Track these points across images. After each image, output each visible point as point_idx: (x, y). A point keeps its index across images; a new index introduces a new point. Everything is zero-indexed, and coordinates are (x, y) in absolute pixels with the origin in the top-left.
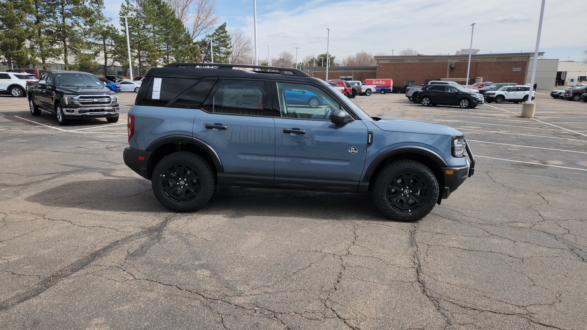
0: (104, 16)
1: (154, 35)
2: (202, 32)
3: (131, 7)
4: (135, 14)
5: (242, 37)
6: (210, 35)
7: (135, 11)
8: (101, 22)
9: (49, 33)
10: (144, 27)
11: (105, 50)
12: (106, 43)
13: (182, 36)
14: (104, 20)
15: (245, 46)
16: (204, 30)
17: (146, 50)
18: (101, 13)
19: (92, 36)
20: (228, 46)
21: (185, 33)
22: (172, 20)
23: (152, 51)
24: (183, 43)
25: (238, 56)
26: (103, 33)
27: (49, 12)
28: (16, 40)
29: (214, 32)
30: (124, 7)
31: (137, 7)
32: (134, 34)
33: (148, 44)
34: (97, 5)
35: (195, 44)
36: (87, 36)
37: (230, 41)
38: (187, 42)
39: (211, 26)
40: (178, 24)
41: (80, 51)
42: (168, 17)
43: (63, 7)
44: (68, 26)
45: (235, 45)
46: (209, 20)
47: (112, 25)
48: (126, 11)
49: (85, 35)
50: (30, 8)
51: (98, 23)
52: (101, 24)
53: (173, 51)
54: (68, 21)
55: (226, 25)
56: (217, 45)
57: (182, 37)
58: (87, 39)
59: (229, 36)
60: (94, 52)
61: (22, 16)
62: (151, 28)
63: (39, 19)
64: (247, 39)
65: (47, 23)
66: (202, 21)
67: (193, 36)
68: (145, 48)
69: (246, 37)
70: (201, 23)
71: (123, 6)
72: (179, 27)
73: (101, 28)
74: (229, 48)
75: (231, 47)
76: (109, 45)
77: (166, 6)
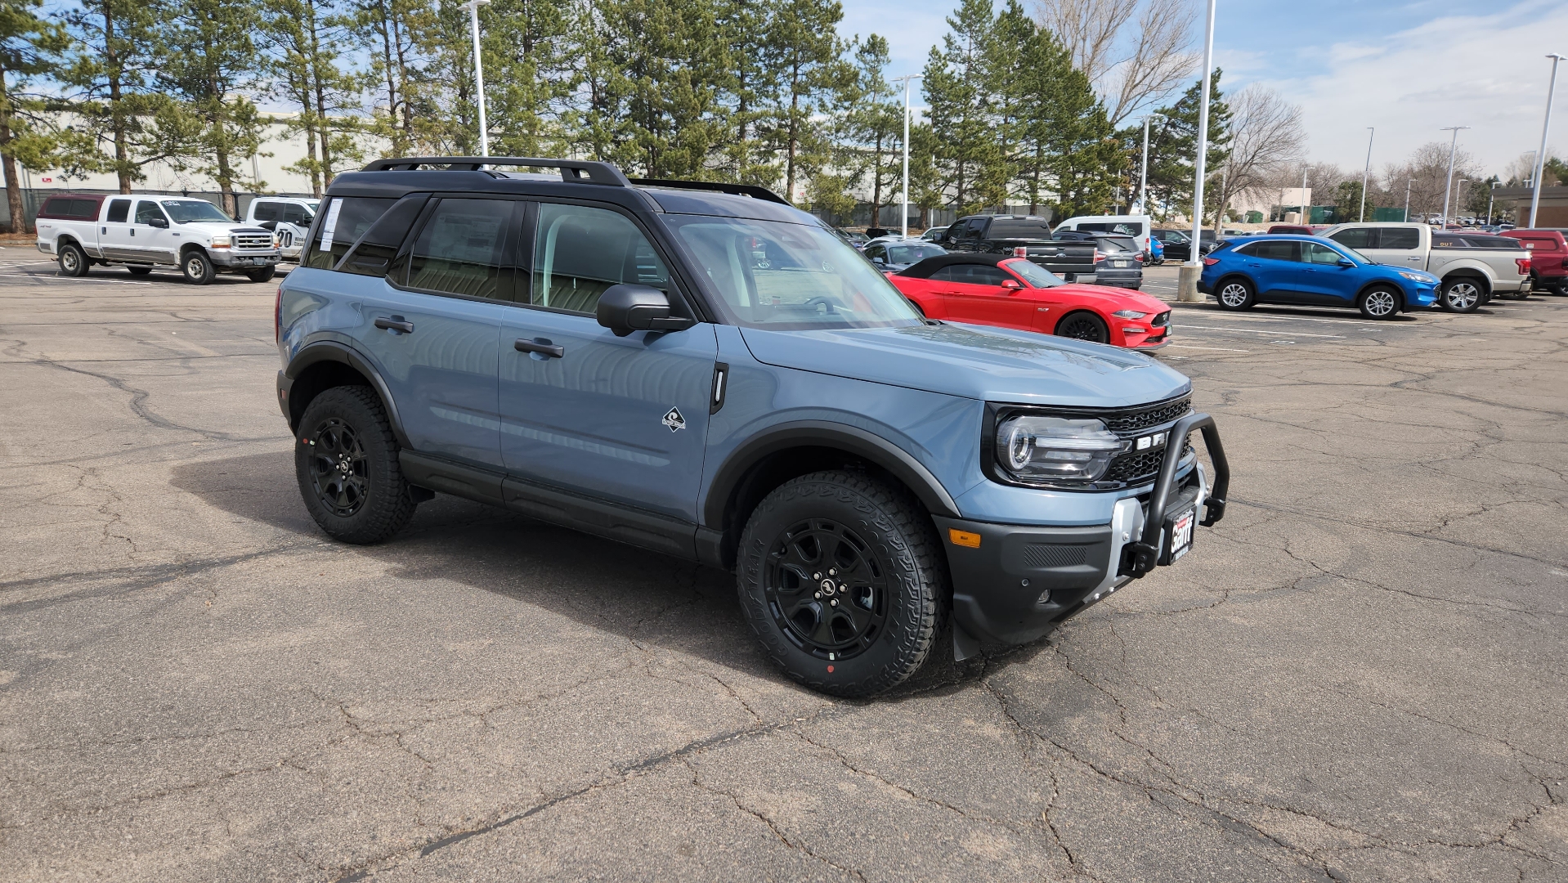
0: (885, 82)
1: (1005, 120)
2: (1144, 100)
3: (956, 52)
4: (963, 68)
5: (1270, 106)
6: (1166, 108)
7: (964, 61)
8: (877, 98)
9: (764, 132)
10: (984, 102)
11: (878, 164)
12: (883, 147)
13: (1084, 116)
14: (884, 93)
15: (1278, 133)
16: (1152, 95)
17: (976, 159)
18: (879, 75)
19: (852, 132)
20: (1221, 137)
21: (1091, 108)
22: (1060, 75)
23: (991, 162)
24: (1082, 135)
25: (1250, 163)
26: (876, 124)
27: (766, 84)
28: (687, 152)
29: (1179, 100)
30: (937, 53)
31: (970, 51)
32: (954, 120)
33: (981, 143)
34: (873, 57)
35: (1118, 136)
36: (841, 134)
37: (1229, 120)
38: (1094, 132)
39: (1172, 84)
40: (1077, 86)
41: (821, 169)
42: (1048, 68)
43: (796, 68)
44: (799, 113)
45: (1244, 130)
46: (1167, 66)
47: (898, 103)
48: (939, 64)
49: (838, 131)
50: (725, 77)
51: (870, 101)
52: (876, 102)
53: (1051, 160)
54: (803, 100)
55: (1221, 76)
56: (1185, 135)
57: (1082, 120)
58: (841, 141)
59: (1227, 106)
60: (852, 172)
61: (706, 98)
62: (997, 103)
63: (745, 100)
64: (1285, 113)
65: (758, 110)
66: (1149, 70)
67: (1116, 114)
68: (973, 155)
69: (1282, 107)
70: (1145, 77)
71: (934, 52)
72: (1076, 94)
73: (875, 110)
74: (1222, 142)
75: (1229, 138)
76: (887, 153)
77: (1048, 39)
